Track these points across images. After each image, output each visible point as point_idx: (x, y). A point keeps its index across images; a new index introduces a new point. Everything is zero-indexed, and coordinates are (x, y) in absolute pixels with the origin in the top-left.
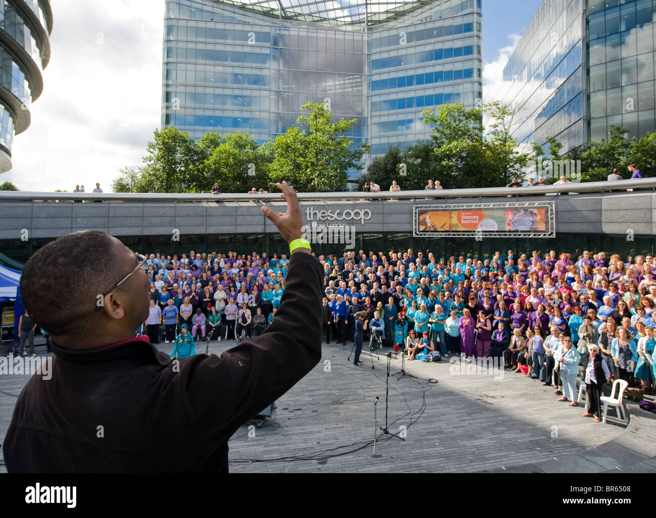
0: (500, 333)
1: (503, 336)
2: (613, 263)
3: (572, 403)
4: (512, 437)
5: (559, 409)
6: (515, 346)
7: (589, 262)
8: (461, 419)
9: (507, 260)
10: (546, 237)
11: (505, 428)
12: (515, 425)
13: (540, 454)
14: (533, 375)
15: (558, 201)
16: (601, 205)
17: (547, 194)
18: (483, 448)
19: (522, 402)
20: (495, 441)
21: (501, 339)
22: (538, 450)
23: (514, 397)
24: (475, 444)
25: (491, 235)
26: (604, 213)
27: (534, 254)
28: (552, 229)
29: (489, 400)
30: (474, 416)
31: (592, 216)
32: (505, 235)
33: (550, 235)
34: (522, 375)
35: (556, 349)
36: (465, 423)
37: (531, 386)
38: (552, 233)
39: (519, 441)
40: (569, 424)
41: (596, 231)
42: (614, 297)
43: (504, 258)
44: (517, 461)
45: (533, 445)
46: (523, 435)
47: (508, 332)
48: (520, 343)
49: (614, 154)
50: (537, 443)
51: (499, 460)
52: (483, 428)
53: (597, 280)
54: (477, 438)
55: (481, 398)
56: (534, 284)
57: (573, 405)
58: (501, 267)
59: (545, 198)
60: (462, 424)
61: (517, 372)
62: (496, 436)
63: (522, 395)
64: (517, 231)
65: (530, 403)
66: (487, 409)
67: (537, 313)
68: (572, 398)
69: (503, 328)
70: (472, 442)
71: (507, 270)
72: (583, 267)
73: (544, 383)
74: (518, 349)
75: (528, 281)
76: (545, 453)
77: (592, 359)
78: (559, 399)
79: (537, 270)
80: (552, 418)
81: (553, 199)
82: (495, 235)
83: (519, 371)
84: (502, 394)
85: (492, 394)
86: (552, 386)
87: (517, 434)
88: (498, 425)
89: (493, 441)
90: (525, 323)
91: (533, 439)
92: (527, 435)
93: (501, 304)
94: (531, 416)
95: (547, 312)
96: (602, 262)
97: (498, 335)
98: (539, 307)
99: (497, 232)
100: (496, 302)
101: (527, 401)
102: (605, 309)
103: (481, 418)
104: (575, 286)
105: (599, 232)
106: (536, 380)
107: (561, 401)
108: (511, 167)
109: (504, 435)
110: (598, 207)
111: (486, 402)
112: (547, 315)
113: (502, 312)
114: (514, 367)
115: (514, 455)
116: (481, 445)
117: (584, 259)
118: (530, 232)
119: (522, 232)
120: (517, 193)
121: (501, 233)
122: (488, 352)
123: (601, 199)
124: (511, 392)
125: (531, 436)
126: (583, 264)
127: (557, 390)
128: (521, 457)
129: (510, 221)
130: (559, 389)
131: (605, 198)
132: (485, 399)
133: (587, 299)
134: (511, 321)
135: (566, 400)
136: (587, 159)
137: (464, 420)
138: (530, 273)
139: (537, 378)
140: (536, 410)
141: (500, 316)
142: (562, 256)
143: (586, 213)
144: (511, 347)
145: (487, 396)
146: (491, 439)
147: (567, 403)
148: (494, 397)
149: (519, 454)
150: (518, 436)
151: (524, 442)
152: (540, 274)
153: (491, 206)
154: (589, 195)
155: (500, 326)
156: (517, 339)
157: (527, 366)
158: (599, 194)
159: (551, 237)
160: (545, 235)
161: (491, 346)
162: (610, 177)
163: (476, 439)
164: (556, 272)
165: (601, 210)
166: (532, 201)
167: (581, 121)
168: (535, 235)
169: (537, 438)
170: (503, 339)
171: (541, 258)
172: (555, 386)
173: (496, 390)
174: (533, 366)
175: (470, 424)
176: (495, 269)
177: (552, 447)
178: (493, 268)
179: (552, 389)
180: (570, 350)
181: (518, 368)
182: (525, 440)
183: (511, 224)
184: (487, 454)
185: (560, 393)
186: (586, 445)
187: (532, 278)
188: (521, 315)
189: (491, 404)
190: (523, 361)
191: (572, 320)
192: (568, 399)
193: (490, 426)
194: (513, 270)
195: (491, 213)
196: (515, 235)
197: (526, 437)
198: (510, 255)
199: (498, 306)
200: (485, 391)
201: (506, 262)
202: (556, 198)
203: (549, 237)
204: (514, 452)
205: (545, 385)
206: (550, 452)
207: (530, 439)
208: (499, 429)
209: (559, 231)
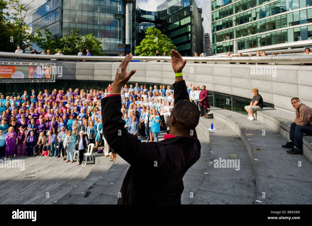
0: (32, 137)
1: (33, 138)
2: (82, 93)
3: (72, 161)
4: (51, 188)
5: (67, 166)
6: (41, 142)
7: (72, 94)
8: (20, 192)
9: (32, 95)
10: (50, 82)
11: (45, 186)
12: (50, 182)
13: (66, 189)
14: (51, 155)
15: (57, 63)
16: (76, 67)
17: (51, 60)
18: (38, 200)
19: (50, 169)
20: (43, 194)
21: (32, 140)
22: (64, 188)
23: (45, 169)
24: (33, 200)
25: (20, 81)
26: (77, 70)
27: (46, 91)
28: (54, 78)
29: (32, 176)
30: (27, 187)
31: (72, 71)
32: (29, 81)
33: (52, 81)
34: (45, 157)
35: (64, 137)
36: (23, 193)
37: (51, 160)
38: (53, 80)
39: (55, 188)
40: (73, 171)
41: (73, 79)
42: (85, 109)
43: (29, 94)
44: (57, 197)
45: (61, 187)
46: (56, 184)
47: (36, 135)
48: (43, 140)
49: (73, 42)
50: (63, 185)
51: (48, 201)
52: (34, 191)
53: (77, 101)
54: (34, 197)
55: (27, 176)
56: (49, 107)
57: (73, 162)
58: (28, 99)
59: (50, 61)
60: (21, 194)
61: (42, 156)
62: (43, 191)
63: (48, 167)
64: (35, 79)
65: (53, 169)
66: (33, 181)
67: (52, 122)
68: (71, 160)
69: (33, 134)
70: (31, 200)
71: (32, 101)
72: (70, 96)
73: (57, 157)
74: (42, 143)
75: (44, 106)
76: (68, 188)
77: (81, 138)
78: (66, 162)
79: (49, 99)
80: (65, 172)
81: (54, 62)
82: (22, 81)
83: (43, 155)
84: (38, 170)
85: (33, 172)
86: (61, 157)
87: (52, 185)
88: (42, 185)
89: (42, 195)
90: (45, 128)
91: (60, 184)
92: (57, 184)
93: (32, 121)
94: (56, 175)
95: (56, 120)
96: (77, 93)
97: (31, 139)
98: (53, 119)
99: (24, 79)
100: (29, 120)
101: (52, 168)
102: (82, 114)
103: (31, 186)
104: (67, 105)
105: (75, 79)
106: (53, 157)
107: (67, 162)
108: (25, 40)
109: (47, 189)
110: (74, 68)
111: (31, 177)
112: (57, 122)
113: (33, 125)
114: (40, 154)
115: (54, 196)
116: (36, 199)
117: (70, 92)
118: (43, 79)
119: (38, 79)
120: (36, 57)
121: (26, 80)
122: (24, 150)
123: (75, 64)
124: (42, 167)
125: (59, 184)
126: (70, 94)
127: (64, 158)
128: (58, 195)
129: (32, 73)
130: (65, 157)
131: (77, 63)
132: (30, 176)
133: (74, 111)
134: (38, 129)
135: (69, 161)
136: (62, 42)
137: (22, 192)
138: (46, 102)
139: (53, 155)
140: (57, 171)
141: (31, 128)
142: (60, 92)
143: (69, 70)
144: (38, 143)
145: (30, 174)
146: (40, 194)
147: (69, 163)
148: (34, 173)
149: (57, 194)
150: (53, 186)
151: (57, 188)
152: (51, 101)
153: (21, 64)
154: (71, 61)
155: (32, 133)
156: (42, 138)
157: (47, 151)
158: (75, 62)
159: (53, 82)
160: (50, 81)
161: (26, 146)
162: (79, 53)
163: (32, 197)
164: (58, 99)
165: (75, 69)
166: (39, 62)
167: (58, 22)
168: (45, 81)
169: (62, 183)
170: (34, 140)
171: (50, 93)
172: (63, 157)
173: (34, 169)
174: (51, 150)
175: (26, 192)
176: (25, 101)
177: (70, 184)
178: (24, 100)
179: (62, 158)
180: (71, 136)
181: (43, 154)
182: (57, 187)
183: (32, 75)
184: (41, 202)
185: (65, 159)
186: (82, 177)
187: (47, 104)
188: (43, 125)
189: (34, 177)
190: (46, 149)
191: (69, 122)
192: (70, 160)
193: (38, 188)
194: (35, 101)
195: (20, 68)
196: (34, 81)
197: (57, 185)
198: (33, 92)
199: (30, 123)
200: (28, 172)
201: (31, 97)
202: (56, 62)
203: (52, 82)
204: (54, 194)
205: (57, 158)
206: (70, 186)
207: (59, 185)
208: (43, 187)
209: (57, 79)
